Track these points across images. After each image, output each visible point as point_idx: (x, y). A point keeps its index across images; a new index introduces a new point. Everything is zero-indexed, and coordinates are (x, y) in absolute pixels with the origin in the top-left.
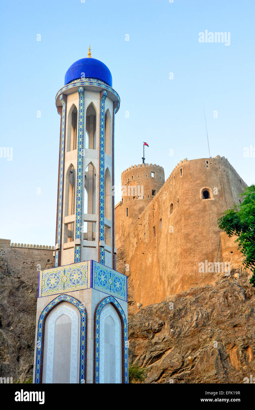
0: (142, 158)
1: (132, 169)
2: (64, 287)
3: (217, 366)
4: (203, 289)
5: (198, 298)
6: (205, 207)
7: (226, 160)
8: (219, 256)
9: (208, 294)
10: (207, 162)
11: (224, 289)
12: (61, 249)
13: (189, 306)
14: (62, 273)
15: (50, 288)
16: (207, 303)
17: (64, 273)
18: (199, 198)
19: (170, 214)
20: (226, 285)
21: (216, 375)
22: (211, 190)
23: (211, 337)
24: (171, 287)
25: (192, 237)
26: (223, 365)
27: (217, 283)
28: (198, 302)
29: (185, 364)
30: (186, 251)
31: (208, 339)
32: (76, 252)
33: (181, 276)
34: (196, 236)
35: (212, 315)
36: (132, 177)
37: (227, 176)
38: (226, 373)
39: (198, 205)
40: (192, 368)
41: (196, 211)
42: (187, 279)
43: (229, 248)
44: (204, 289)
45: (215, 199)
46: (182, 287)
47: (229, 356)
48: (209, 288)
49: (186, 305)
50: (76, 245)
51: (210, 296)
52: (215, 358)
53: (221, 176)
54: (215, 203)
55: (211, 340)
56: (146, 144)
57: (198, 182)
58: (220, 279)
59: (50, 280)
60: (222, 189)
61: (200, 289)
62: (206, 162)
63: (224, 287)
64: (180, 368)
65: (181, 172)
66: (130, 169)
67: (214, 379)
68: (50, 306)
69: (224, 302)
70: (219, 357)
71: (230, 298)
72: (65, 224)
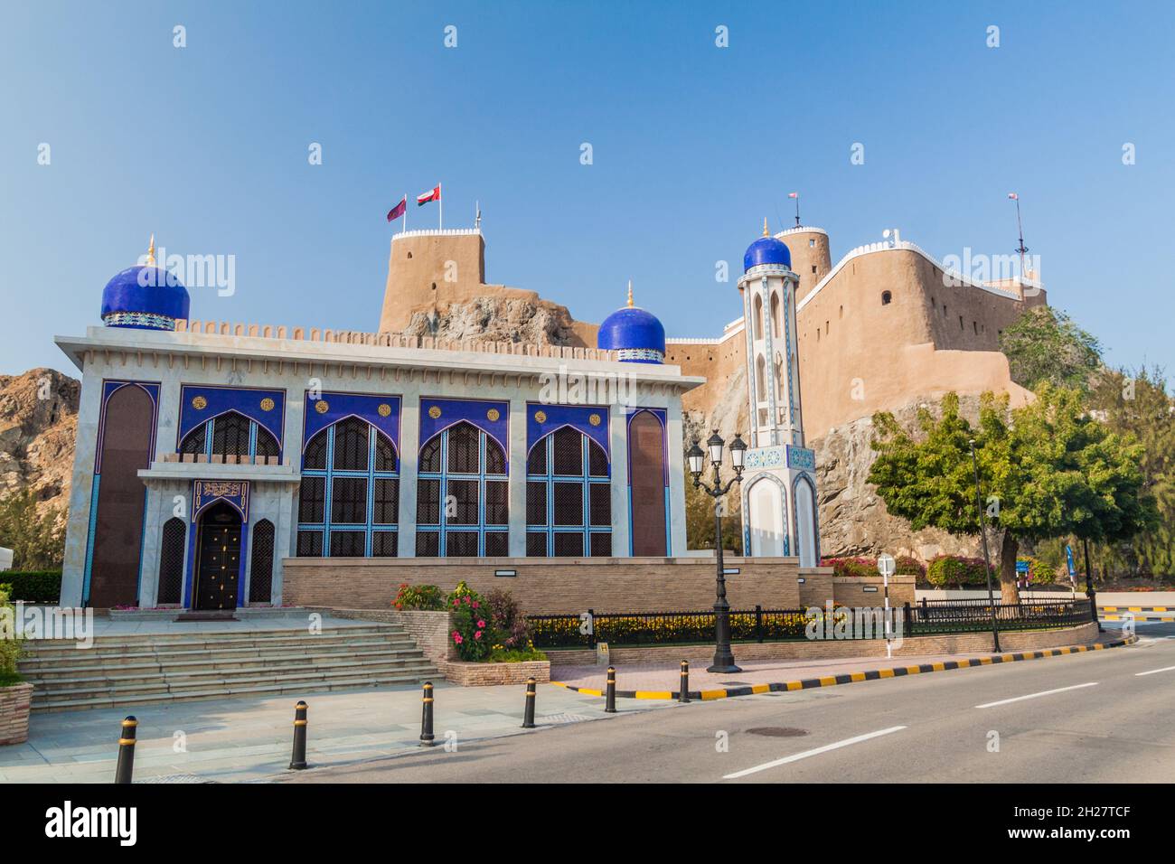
2: (763, 466)
18: (879, 304)
22: (894, 292)
32: (772, 436)
50: (772, 430)
72: (760, 410)
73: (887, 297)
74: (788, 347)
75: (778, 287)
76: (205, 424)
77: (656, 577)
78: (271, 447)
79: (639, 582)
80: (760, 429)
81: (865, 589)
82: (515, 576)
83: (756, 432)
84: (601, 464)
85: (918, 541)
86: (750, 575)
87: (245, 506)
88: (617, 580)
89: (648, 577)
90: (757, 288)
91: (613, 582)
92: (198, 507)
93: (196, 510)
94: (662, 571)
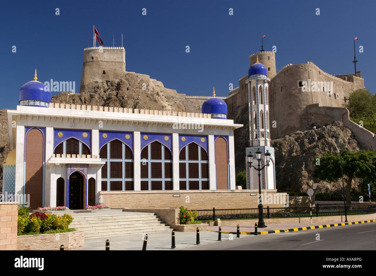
0: (262, 47)
2: (255, 154)
6: (300, 91)
14: (254, 149)
18: (297, 86)
19: (281, 92)
25: (292, 107)
30: (289, 114)
37: (312, 73)
39: (296, 90)
41: (295, 93)
42: (290, 128)
43: (311, 113)
50: (258, 140)
57: (296, 78)
62: (301, 66)
65: (288, 71)
74: (265, 108)
75: (262, 84)
76: (63, 143)
77: (228, 197)
78: (87, 151)
79: (222, 198)
80: (254, 139)
81: (297, 201)
82: (180, 197)
83: (252, 141)
84: (205, 156)
85: (310, 182)
87: (86, 173)
91: (213, 198)
92: (69, 174)
93: (69, 175)
94: (230, 194)
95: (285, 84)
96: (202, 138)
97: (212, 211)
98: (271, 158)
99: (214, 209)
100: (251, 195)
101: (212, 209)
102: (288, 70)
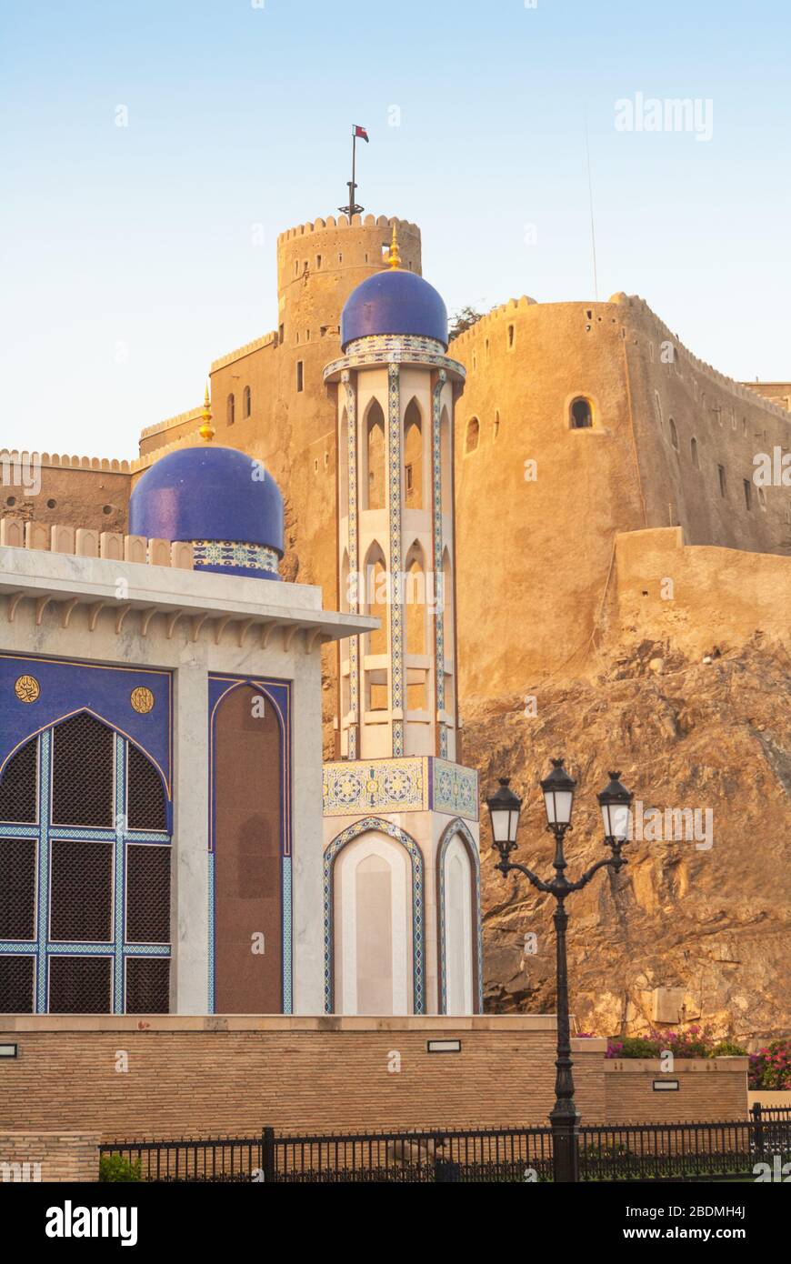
0: (349, 184)
1: (319, 228)
2: (372, 802)
3: (603, 904)
4: (565, 696)
5: (553, 720)
6: (577, 453)
7: (643, 305)
8: (610, 600)
9: (581, 713)
10: (589, 314)
11: (624, 704)
12: (359, 723)
13: (528, 743)
14: (367, 773)
15: (342, 800)
16: (576, 738)
17: (372, 776)
18: (562, 426)
19: (468, 451)
20: (628, 692)
21: (599, 925)
22: (597, 402)
23: (588, 833)
24: (470, 672)
25: (537, 539)
26: (616, 902)
27: (602, 679)
28: (552, 732)
29: (521, 894)
30: (518, 578)
31: (582, 838)
32: (395, 735)
33: (501, 649)
34: (548, 540)
35: (590, 772)
36: (319, 257)
37: (643, 358)
38: (623, 921)
39: (558, 446)
40: (538, 904)
41: (553, 462)
42: (519, 659)
43: (638, 580)
44: (567, 693)
45: (608, 432)
46: (505, 679)
47: (630, 882)
48: (580, 693)
49: (521, 738)
50: (394, 720)
51: (585, 719)
52: (599, 887)
53: (628, 358)
54: (604, 443)
55: (588, 840)
56: (360, 133)
57: (561, 374)
58: (610, 665)
59: (341, 786)
60: (627, 398)
61: (557, 694)
62: (586, 314)
63: (621, 698)
64: (508, 904)
65: (511, 335)
66: (312, 227)
67: (596, 935)
68: (345, 837)
69: (622, 738)
70: (609, 883)
71: (637, 731)
72: (367, 672)
73: (580, 413)
74: (435, 532)
75: (419, 389)
77: (302, 1059)
79: (266, 1070)
80: (368, 717)
81: (658, 1086)
82: (15, 1055)
83: (357, 725)
84: (153, 802)
85: (641, 979)
86: (481, 1056)
88: (220, 1065)
89: (286, 1059)
90: (375, 388)
91: (216, 1070)
94: (311, 1046)
95: (498, 409)
96: (139, 691)
97: (255, 1149)
98: (464, 830)
99: (268, 1132)
100: (434, 1046)
101: (260, 1135)
102: (511, 328)
